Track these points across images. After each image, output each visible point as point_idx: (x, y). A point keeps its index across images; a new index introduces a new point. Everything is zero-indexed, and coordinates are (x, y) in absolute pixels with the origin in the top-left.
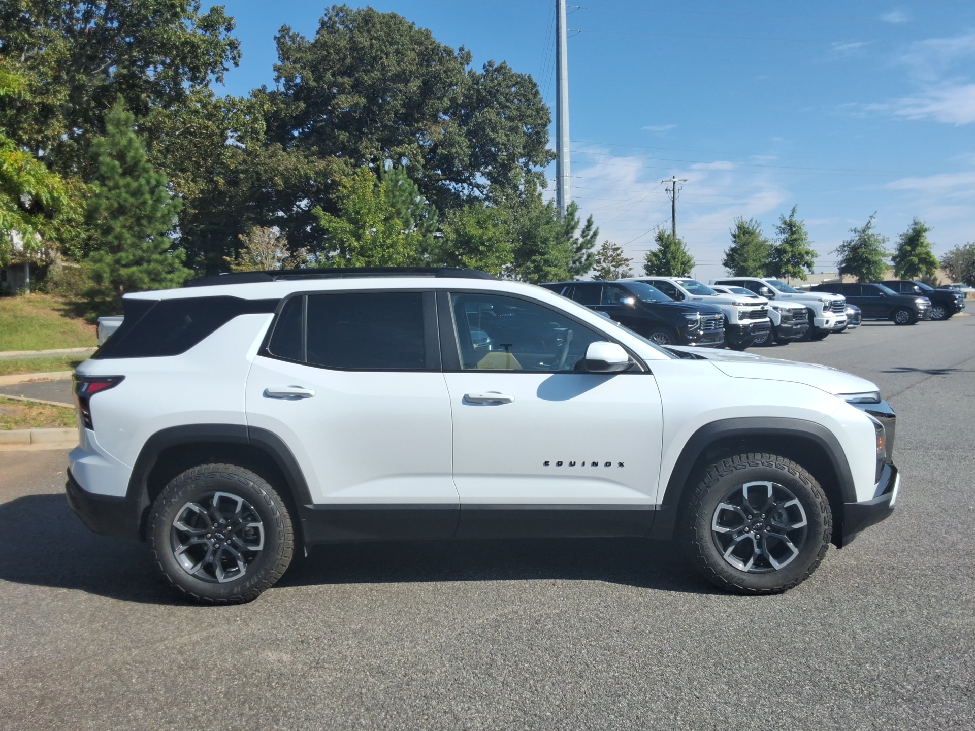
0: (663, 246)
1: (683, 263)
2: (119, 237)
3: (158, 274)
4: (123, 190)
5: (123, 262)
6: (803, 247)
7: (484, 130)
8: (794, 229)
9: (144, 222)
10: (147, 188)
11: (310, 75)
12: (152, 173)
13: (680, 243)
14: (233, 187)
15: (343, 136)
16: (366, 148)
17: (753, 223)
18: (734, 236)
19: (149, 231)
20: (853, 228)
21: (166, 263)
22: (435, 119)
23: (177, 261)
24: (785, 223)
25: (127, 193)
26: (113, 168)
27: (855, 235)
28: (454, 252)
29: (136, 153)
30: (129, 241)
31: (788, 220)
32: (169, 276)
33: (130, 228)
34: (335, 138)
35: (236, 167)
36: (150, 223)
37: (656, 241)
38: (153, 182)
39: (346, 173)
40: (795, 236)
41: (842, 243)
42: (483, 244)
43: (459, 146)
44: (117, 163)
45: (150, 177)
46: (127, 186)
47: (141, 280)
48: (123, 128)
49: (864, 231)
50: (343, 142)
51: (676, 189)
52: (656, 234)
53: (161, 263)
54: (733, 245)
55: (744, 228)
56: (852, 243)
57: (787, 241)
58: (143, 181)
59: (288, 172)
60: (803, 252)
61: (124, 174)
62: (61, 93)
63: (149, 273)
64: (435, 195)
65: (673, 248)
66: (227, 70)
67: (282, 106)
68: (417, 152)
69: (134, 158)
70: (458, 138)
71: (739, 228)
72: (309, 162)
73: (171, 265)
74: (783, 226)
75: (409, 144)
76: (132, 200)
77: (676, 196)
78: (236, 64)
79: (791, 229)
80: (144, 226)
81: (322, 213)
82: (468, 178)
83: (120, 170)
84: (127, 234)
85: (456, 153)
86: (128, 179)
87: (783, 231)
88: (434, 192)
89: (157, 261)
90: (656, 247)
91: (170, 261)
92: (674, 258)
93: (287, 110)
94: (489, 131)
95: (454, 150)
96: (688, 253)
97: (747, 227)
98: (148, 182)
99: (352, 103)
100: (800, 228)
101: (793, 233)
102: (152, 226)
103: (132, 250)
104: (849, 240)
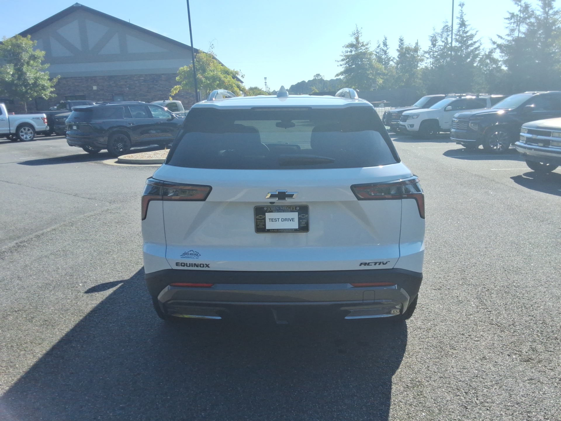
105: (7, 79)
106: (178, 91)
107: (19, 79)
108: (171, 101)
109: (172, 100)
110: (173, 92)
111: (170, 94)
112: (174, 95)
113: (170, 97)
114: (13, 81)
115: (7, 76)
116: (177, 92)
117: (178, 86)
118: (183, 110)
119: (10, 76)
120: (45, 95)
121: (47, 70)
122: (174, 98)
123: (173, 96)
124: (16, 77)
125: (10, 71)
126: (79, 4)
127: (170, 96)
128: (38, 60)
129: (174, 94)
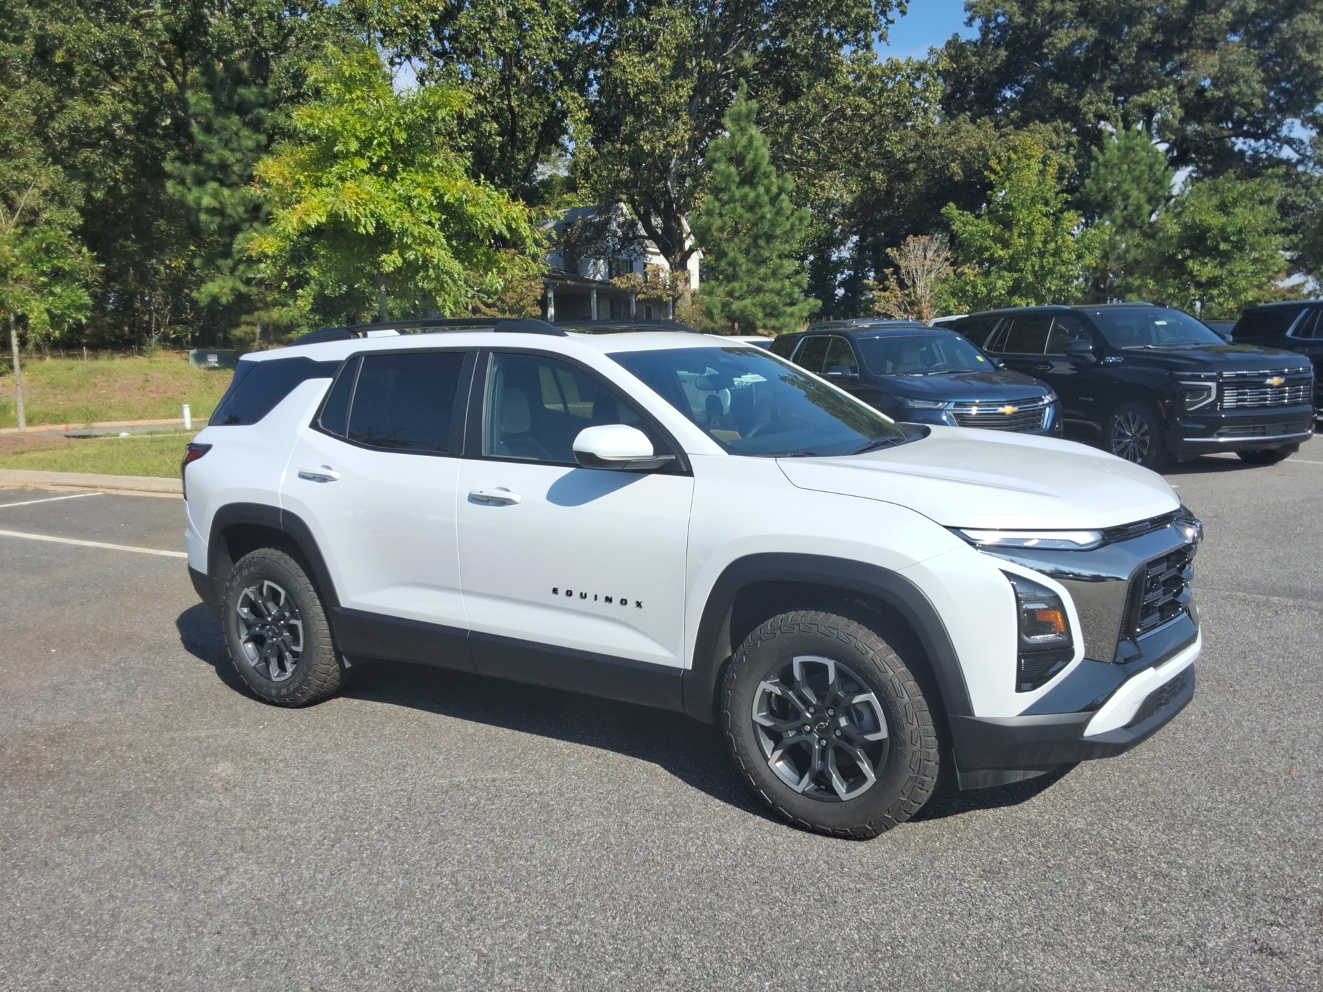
2: (733, 264)
3: (774, 308)
4: (738, 204)
5: (737, 294)
7: (1294, 50)
9: (762, 242)
10: (766, 198)
11: (1015, 8)
12: (773, 178)
14: (904, 181)
15: (1058, 90)
16: (1091, 103)
19: (766, 254)
21: (784, 292)
22: (1211, 44)
23: (797, 289)
25: (743, 207)
26: (728, 178)
28: (1175, 254)
29: (756, 155)
30: (744, 267)
32: (789, 310)
33: (747, 252)
34: (1047, 93)
35: (904, 155)
36: (768, 242)
38: (774, 190)
39: (1055, 145)
42: (1226, 239)
43: (1246, 81)
44: (733, 169)
45: (771, 183)
46: (744, 198)
47: (754, 315)
48: (743, 124)
50: (1059, 100)
53: (778, 293)
58: (761, 190)
59: (971, 154)
61: (742, 183)
62: (683, 88)
63: (764, 306)
64: (1209, 162)
66: (892, 22)
67: (974, 59)
68: (1173, 99)
69: (753, 160)
70: (1242, 69)
72: (1001, 136)
73: (790, 295)
75: (1159, 88)
76: (748, 215)
78: (903, 13)
80: (762, 248)
81: (956, 213)
82: (1274, 130)
83: (737, 179)
84: (741, 259)
85: (1239, 93)
86: (746, 189)
88: (1210, 158)
89: (772, 291)
91: (788, 290)
93: (979, 63)
94: (1302, 52)
95: (1234, 90)
98: (768, 191)
99: (1074, 39)
102: (772, 246)
103: (747, 279)
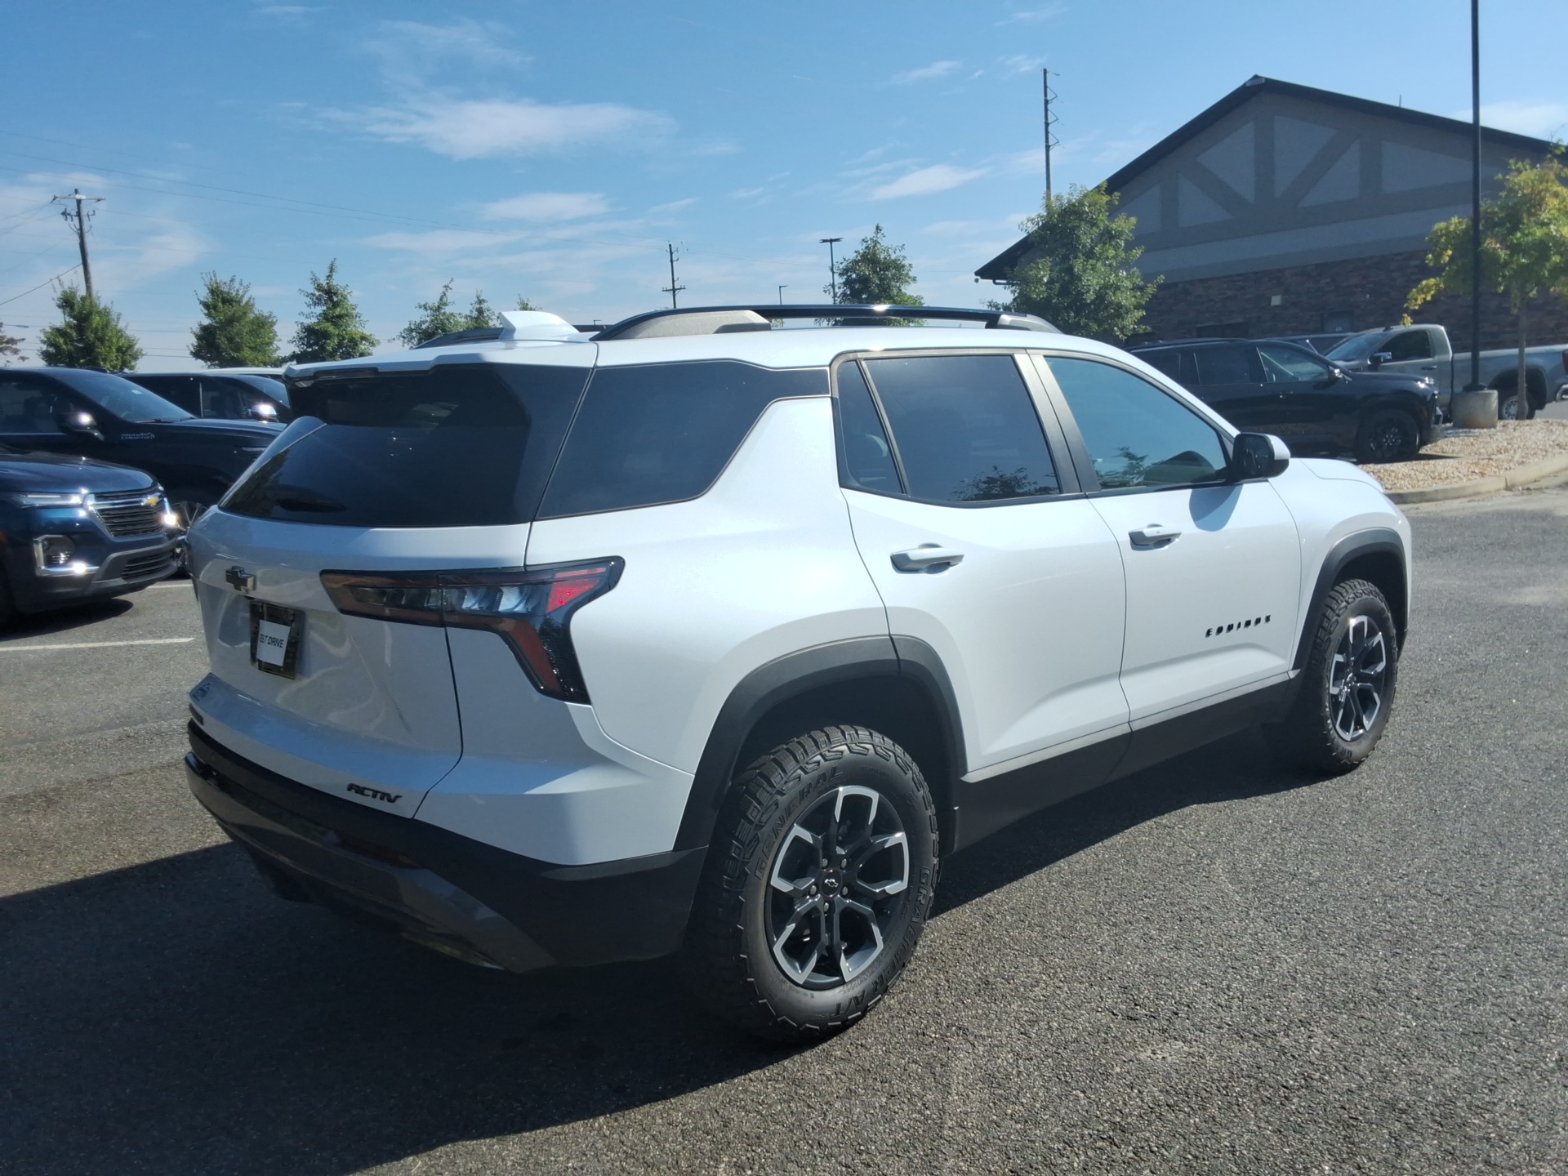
0: (74, 318)
1: (119, 349)
6: (356, 328)
8: (335, 299)
13: (105, 313)
17: (236, 285)
18: (206, 305)
20: (423, 303)
24: (319, 288)
27: (425, 313)
31: (324, 282)
37: (60, 306)
40: (338, 311)
41: (407, 327)
49: (439, 308)
51: (84, 212)
52: (59, 294)
54: (206, 322)
55: (222, 292)
56: (424, 327)
57: (326, 317)
60: (357, 337)
65: (96, 320)
71: (213, 292)
74: (317, 293)
77: (86, 228)
79: (330, 299)
87: (318, 302)
90: (59, 319)
92: (102, 340)
96: (129, 333)
97: (226, 290)
100: (345, 298)
101: (335, 305)
104: (418, 321)
105: (1035, 296)
106: (1432, 296)
107: (1064, 291)
108: (1408, 325)
109: (1412, 323)
110: (1416, 300)
111: (1405, 305)
112: (1417, 308)
113: (1406, 315)
114: (1048, 299)
115: (1036, 288)
116: (1429, 298)
117: (1432, 281)
118: (1448, 352)
119: (1043, 288)
120: (1122, 330)
121: (1138, 263)
122: (1418, 316)
123: (1414, 311)
124: (1057, 290)
125: (1044, 276)
126: (1261, 77)
127: (1406, 310)
128: (1117, 242)
129: (1419, 305)
